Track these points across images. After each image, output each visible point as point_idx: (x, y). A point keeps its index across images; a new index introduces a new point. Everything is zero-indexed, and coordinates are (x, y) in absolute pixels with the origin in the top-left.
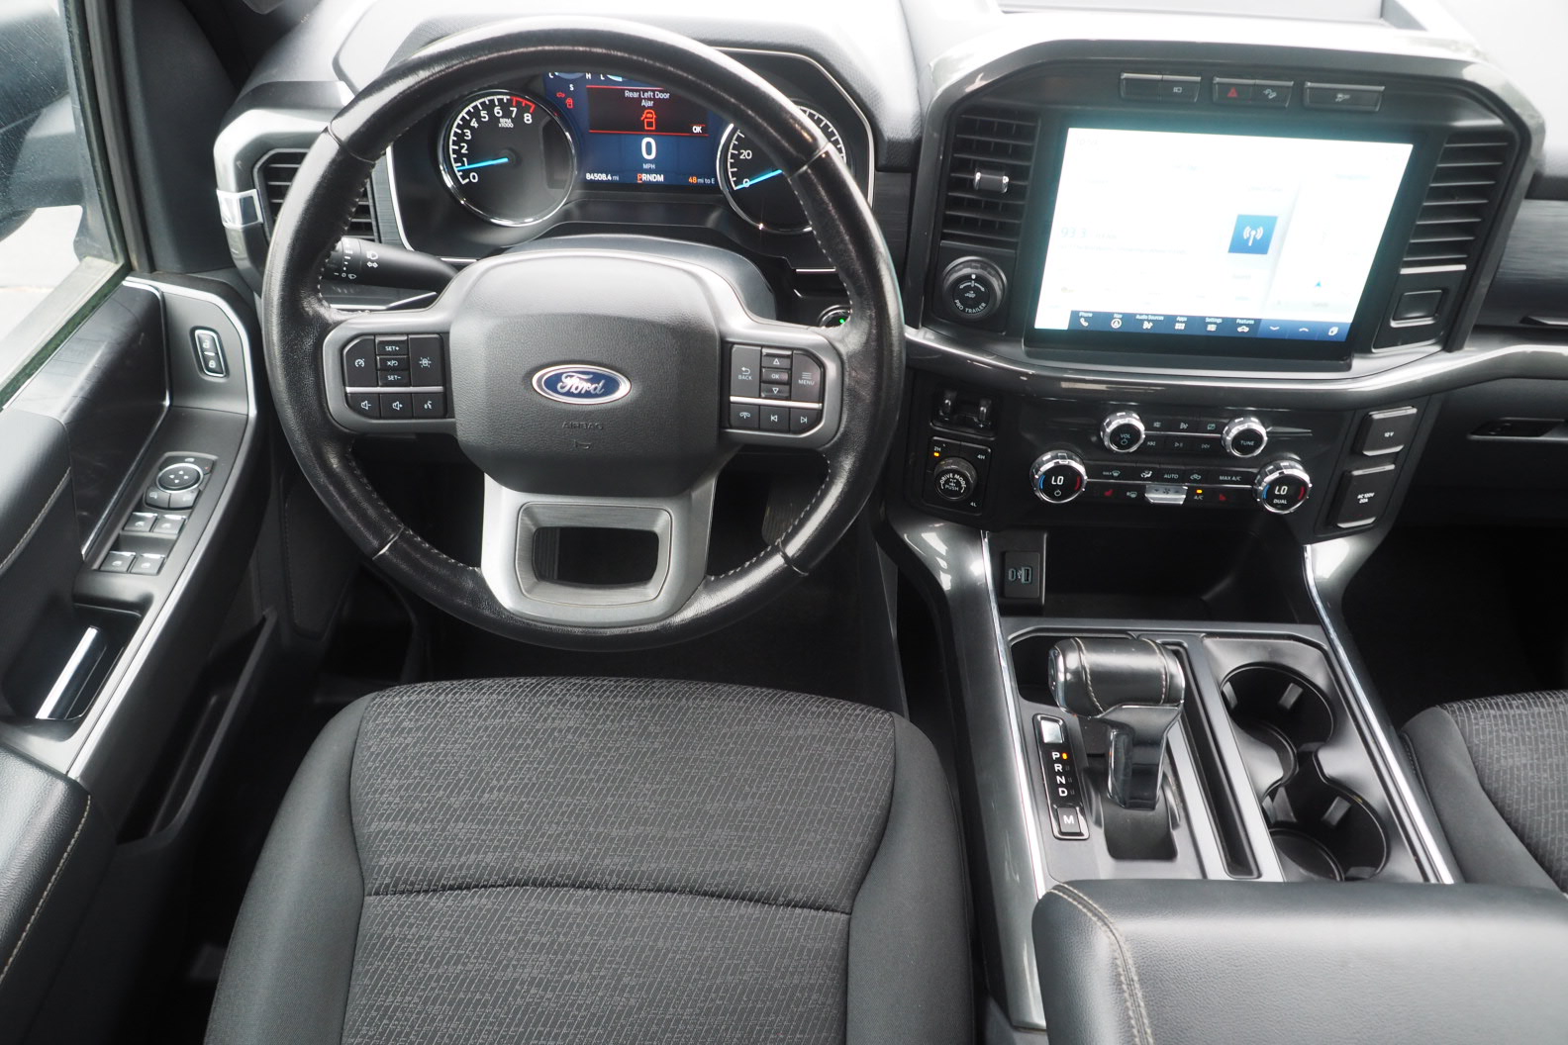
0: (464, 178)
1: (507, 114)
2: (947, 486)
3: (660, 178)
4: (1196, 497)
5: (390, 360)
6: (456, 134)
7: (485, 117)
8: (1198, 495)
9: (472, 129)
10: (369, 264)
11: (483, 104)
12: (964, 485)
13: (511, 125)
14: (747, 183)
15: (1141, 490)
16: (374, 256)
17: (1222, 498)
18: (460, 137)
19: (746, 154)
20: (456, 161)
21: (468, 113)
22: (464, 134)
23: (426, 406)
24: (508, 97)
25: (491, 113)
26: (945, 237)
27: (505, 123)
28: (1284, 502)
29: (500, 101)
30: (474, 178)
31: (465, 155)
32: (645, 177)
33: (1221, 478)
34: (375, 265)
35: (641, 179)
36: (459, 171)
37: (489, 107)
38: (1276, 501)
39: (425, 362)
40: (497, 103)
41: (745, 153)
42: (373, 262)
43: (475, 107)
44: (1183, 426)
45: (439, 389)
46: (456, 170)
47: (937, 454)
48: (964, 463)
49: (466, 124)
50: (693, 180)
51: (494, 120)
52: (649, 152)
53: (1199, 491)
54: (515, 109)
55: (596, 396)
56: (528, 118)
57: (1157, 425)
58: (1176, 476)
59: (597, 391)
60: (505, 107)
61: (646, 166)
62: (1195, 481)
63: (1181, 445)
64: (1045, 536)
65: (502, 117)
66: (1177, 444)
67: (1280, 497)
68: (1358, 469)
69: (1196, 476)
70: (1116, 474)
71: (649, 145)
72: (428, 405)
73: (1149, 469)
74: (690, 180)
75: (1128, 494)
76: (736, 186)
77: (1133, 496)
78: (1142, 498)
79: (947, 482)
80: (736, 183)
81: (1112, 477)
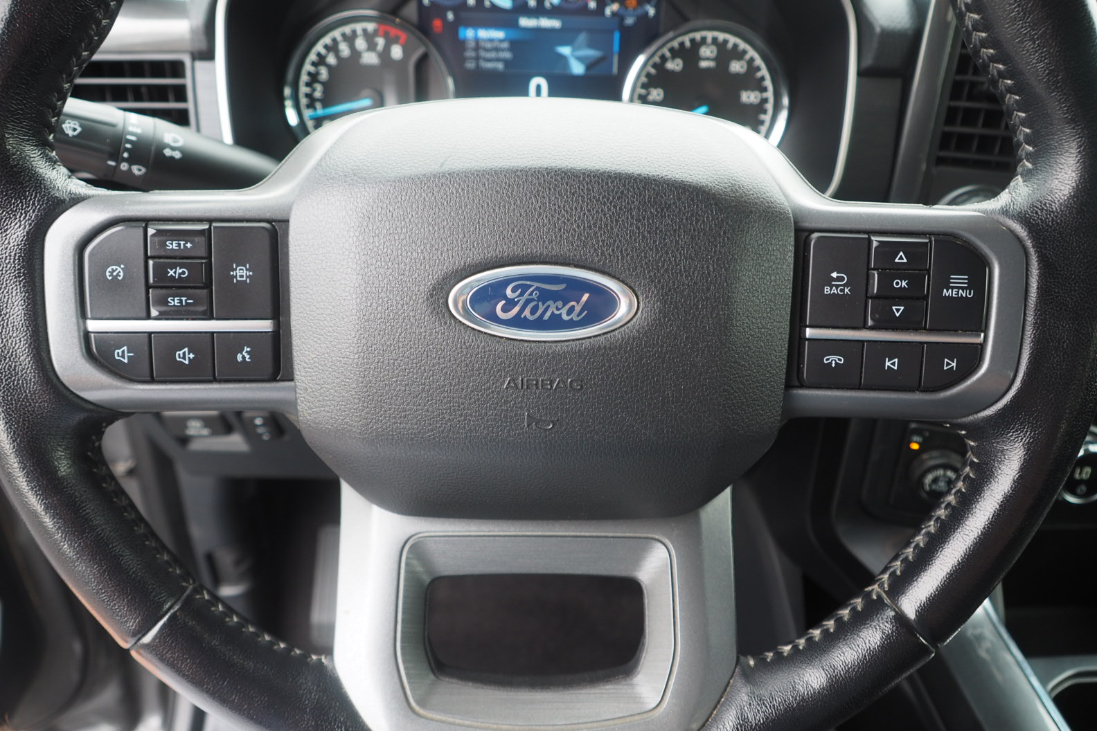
0: (315, 127)
1: (372, 47)
2: (934, 487)
5: (173, 267)
6: (309, 73)
7: (344, 52)
9: (329, 67)
10: (168, 152)
11: (344, 35)
13: (376, 61)
16: (175, 141)
18: (314, 77)
19: (655, 94)
21: (325, 46)
22: (317, 74)
23: (239, 358)
24: (374, 25)
25: (352, 46)
26: (941, 161)
27: (370, 58)
29: (365, 31)
31: (318, 99)
34: (177, 155)
36: (310, 119)
37: (350, 39)
39: (241, 273)
40: (360, 33)
42: (173, 149)
43: (334, 40)
45: (265, 325)
47: (915, 446)
48: (955, 456)
49: (321, 60)
51: (356, 54)
52: (538, 95)
54: (382, 41)
55: (571, 325)
56: (397, 52)
59: (574, 316)
60: (369, 37)
65: (366, 51)
71: (538, 87)
72: (244, 355)
79: (935, 480)
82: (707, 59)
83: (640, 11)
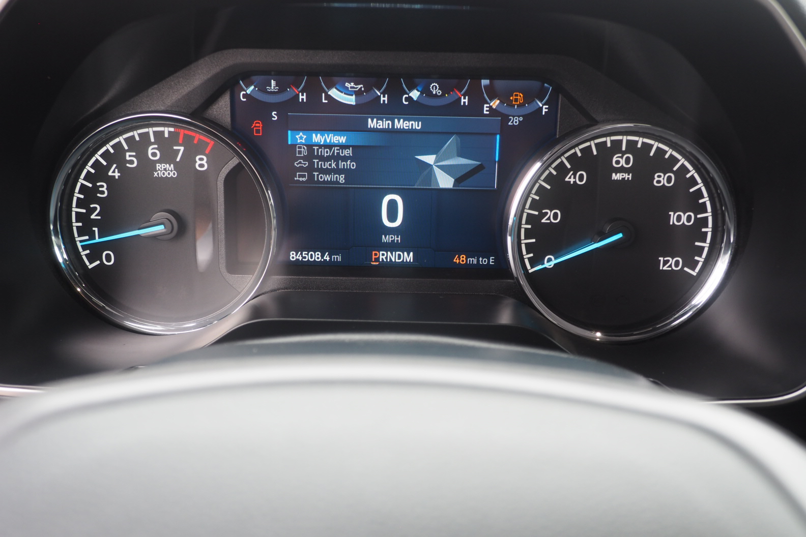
0: (91, 259)
3: (408, 257)
6: (83, 189)
7: (132, 162)
9: (110, 181)
11: (129, 140)
13: (173, 174)
14: (550, 262)
18: (90, 195)
19: (552, 216)
20: (81, 232)
21: (105, 155)
22: (96, 189)
24: (172, 129)
25: (142, 155)
27: (166, 171)
29: (158, 135)
30: (109, 259)
31: (95, 223)
32: (384, 256)
35: (377, 260)
36: (85, 248)
37: (140, 147)
40: (152, 140)
41: (550, 214)
46: (79, 245)
49: (100, 172)
50: (461, 260)
51: (147, 165)
52: (392, 217)
54: (182, 148)
56: (201, 162)
60: (166, 145)
61: (386, 239)
65: (160, 161)
71: (392, 205)
74: (456, 260)
76: (532, 267)
80: (533, 262)
82: (622, 170)
83: (529, 109)
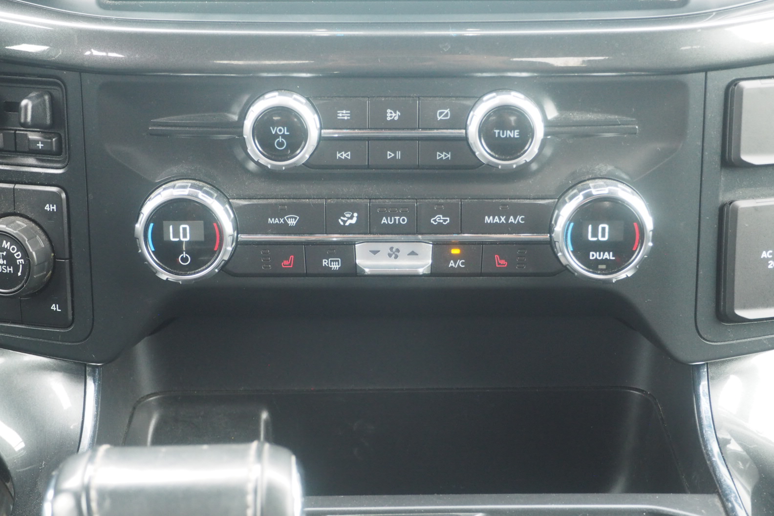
4: (452, 264)
8: (455, 258)
12: (18, 255)
15: (346, 250)
17: (501, 263)
28: (608, 256)
33: (488, 220)
38: (594, 255)
44: (392, 115)
48: (21, 223)
53: (456, 251)
57: (344, 115)
58: (403, 220)
62: (440, 229)
63: (399, 155)
64: (264, 415)
66: (390, 155)
67: (600, 247)
68: (744, 198)
69: (439, 219)
70: (292, 222)
73: (353, 208)
75: (325, 262)
77: (335, 266)
78: (352, 271)
81: (284, 229)
